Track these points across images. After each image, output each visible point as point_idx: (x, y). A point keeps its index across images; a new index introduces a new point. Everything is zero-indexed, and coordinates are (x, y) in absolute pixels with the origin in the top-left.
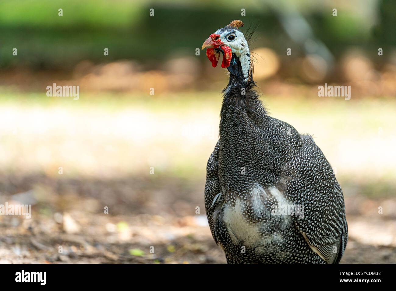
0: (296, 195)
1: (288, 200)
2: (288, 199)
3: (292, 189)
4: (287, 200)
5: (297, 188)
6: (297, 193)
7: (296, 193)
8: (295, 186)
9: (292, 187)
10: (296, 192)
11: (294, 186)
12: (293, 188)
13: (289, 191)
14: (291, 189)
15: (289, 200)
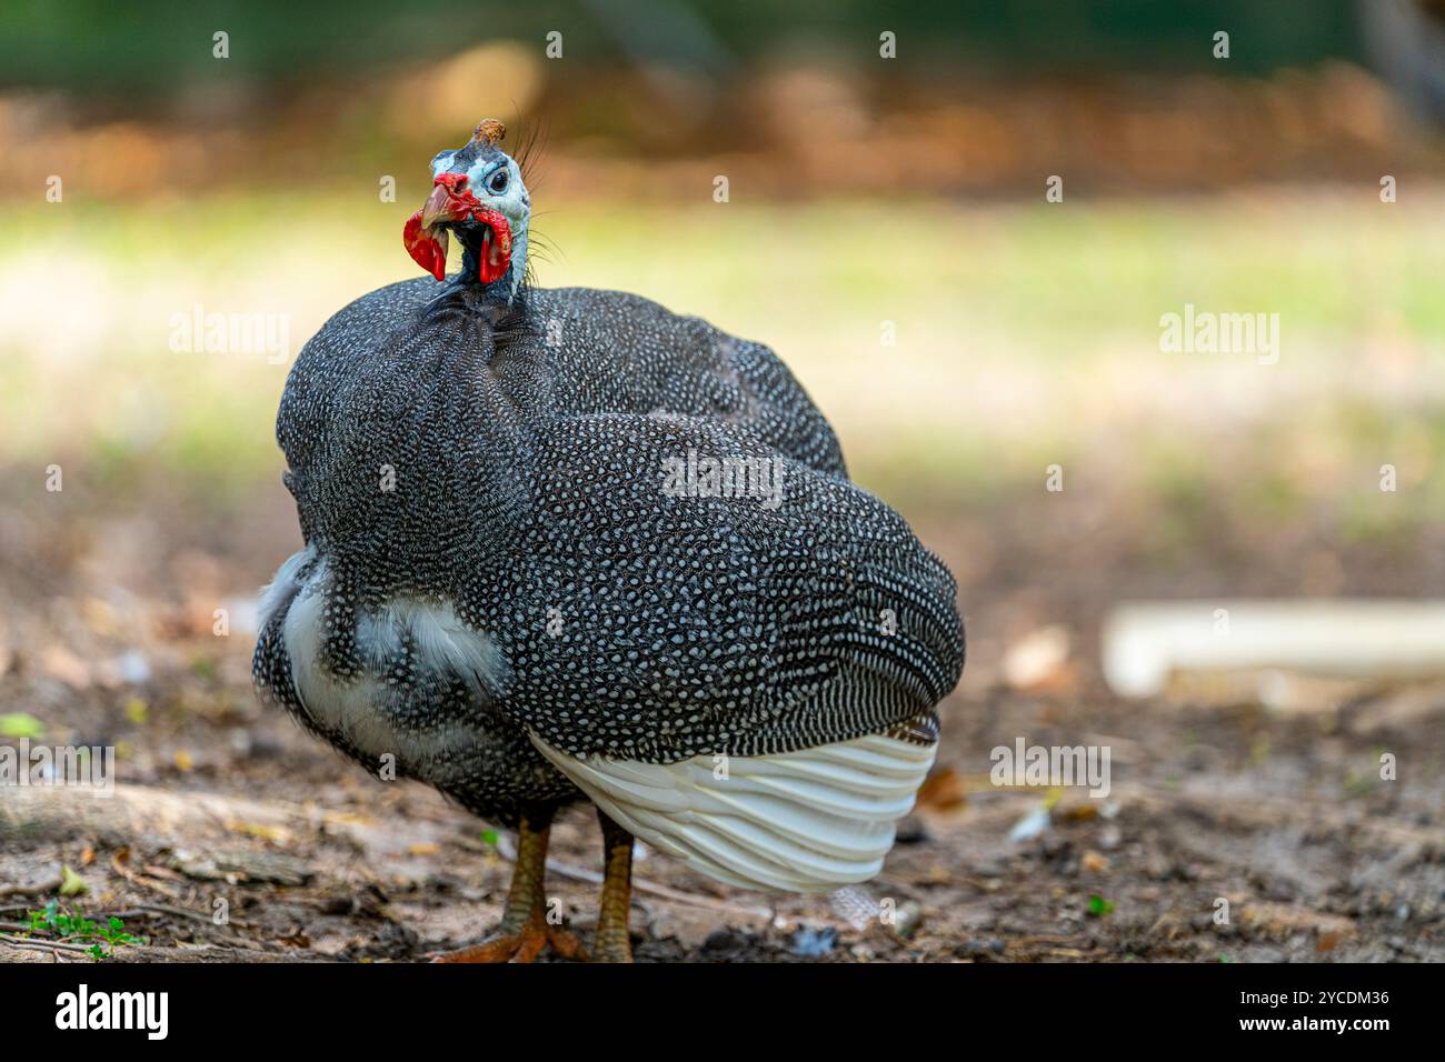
0: (494, 611)
1: (469, 625)
2: (470, 621)
3: (480, 590)
4: (465, 623)
5: (495, 589)
6: (498, 603)
7: (496, 605)
8: (489, 579)
9: (479, 581)
10: (496, 600)
11: (484, 581)
12: (484, 586)
13: (470, 596)
14: (475, 589)
15: (473, 624)
